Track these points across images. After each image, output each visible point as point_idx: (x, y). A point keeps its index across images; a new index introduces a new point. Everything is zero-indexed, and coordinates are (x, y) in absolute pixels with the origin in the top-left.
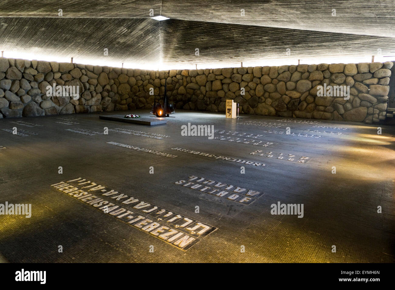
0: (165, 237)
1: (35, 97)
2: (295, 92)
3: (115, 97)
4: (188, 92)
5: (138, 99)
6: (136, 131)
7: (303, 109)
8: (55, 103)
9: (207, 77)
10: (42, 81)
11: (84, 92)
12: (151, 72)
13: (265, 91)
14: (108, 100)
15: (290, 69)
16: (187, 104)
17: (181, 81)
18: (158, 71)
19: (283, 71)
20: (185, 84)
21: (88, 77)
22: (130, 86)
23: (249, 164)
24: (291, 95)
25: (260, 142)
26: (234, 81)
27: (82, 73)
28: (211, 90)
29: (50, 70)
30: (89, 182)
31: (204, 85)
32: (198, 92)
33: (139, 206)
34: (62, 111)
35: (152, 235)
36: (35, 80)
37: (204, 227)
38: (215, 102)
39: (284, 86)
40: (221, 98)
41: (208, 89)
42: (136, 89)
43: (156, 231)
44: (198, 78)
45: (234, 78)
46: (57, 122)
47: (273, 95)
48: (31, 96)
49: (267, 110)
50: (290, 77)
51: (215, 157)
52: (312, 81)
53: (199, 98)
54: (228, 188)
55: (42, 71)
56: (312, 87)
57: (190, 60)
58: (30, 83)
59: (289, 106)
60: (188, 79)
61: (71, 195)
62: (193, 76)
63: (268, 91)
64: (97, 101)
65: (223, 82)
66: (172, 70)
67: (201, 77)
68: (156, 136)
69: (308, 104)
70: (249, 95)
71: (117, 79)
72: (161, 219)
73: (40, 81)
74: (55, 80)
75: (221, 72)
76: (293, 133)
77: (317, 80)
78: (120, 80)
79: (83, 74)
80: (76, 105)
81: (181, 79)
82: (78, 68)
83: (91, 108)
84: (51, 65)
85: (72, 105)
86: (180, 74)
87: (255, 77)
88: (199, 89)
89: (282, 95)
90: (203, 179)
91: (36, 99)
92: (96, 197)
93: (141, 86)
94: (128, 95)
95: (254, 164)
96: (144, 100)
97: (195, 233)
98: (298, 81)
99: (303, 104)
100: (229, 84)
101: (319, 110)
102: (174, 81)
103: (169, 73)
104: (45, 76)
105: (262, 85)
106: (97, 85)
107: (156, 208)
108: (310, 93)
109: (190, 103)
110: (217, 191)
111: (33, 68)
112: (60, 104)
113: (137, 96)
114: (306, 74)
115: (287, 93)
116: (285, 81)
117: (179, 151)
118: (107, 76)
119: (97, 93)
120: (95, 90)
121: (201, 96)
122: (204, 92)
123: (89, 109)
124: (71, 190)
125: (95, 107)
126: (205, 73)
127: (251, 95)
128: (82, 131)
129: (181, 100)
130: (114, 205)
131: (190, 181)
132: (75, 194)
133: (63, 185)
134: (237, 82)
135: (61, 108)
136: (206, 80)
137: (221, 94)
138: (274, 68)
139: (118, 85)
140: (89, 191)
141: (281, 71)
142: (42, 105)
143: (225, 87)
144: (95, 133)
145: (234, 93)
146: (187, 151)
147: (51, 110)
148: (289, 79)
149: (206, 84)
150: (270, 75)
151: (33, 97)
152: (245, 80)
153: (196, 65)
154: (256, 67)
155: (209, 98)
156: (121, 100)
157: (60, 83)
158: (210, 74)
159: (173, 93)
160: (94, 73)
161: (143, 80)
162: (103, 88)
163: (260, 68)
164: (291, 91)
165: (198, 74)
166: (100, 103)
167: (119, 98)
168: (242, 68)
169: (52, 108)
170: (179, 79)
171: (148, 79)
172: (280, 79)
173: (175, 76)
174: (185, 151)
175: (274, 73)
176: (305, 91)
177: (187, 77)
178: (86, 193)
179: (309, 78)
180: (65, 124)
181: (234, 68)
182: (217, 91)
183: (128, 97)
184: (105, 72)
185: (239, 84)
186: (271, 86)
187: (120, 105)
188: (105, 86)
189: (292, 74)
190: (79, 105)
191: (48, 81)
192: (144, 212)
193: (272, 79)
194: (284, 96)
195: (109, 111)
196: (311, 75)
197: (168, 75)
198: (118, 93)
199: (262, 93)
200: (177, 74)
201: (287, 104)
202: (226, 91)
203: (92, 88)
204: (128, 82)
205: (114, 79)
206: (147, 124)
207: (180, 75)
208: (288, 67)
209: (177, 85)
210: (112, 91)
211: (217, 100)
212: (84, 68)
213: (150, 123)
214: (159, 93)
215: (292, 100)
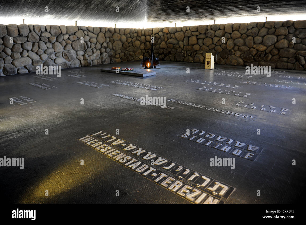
0: (192, 198)
1: (51, 55)
2: (261, 46)
3: (111, 53)
4: (169, 46)
5: (128, 54)
6: (133, 83)
7: (268, 60)
8: (65, 59)
9: (185, 33)
10: (55, 42)
11: (87, 49)
12: (138, 30)
13: (235, 45)
14: (106, 55)
15: (258, 26)
16: (168, 56)
17: (163, 37)
18: (143, 29)
19: (252, 27)
20: (166, 39)
21: (90, 37)
22: (122, 43)
23: (238, 115)
24: (258, 48)
25: (239, 93)
26: (208, 36)
27: (84, 33)
28: (188, 45)
29: (60, 32)
30: (109, 135)
31: (183, 40)
32: (177, 46)
33: (158, 162)
34: (71, 65)
35: (179, 196)
36: (50, 42)
37: (223, 187)
38: (191, 54)
39: (252, 40)
40: (196, 51)
41: (185, 44)
42: (127, 45)
43: (182, 191)
44: (177, 34)
45: (208, 34)
46: (70, 76)
47: (242, 48)
48: (48, 54)
49: (236, 61)
50: (257, 33)
51: (207, 108)
52: (277, 36)
53: (177, 51)
54: (230, 142)
55: (54, 34)
56: (277, 41)
57: (170, 19)
58: (46, 44)
59: (256, 58)
60: (169, 35)
61: (98, 149)
62: (172, 32)
63: (238, 44)
64: (97, 56)
65: (198, 37)
66: (155, 28)
67: (180, 33)
68: (150, 87)
69: (273, 56)
70: (221, 49)
71: (112, 37)
72: (182, 177)
73: (53, 42)
74: (64, 41)
75: (197, 29)
76: (265, 84)
77: (282, 35)
78: (114, 38)
79: (85, 35)
80: (81, 60)
81: (163, 35)
82: (81, 30)
83: (93, 62)
84: (61, 29)
85: (78, 60)
86: (162, 31)
87: (227, 33)
88: (178, 44)
89: (250, 48)
90: (203, 132)
91: (51, 57)
92: (119, 152)
93: (130, 42)
94: (121, 50)
95: (243, 117)
96: (133, 53)
97: (216, 193)
98: (265, 36)
99: (268, 56)
100: (203, 39)
101: (282, 61)
102: (157, 37)
103: (152, 31)
104: (57, 38)
105: (233, 39)
106: (96, 43)
107: (173, 164)
108: (275, 46)
109: (170, 55)
110: (220, 146)
111: (47, 32)
112: (69, 59)
113: (127, 51)
114: (273, 30)
115: (254, 46)
116: (253, 36)
117: (174, 102)
118: (104, 35)
119: (97, 50)
120: (95, 47)
121: (179, 50)
122: (182, 46)
123: (91, 62)
124: (97, 144)
125: (96, 61)
126: (183, 30)
127: (222, 48)
128: (90, 84)
129: (163, 53)
130: (137, 160)
131: (194, 135)
132: (101, 148)
133: (89, 138)
134: (210, 37)
135: (70, 63)
136: (183, 36)
137: (197, 47)
138: (244, 24)
139: (112, 42)
140: (112, 145)
141: (249, 28)
142: (56, 61)
143: (200, 41)
144: (101, 85)
145: (208, 46)
146: (181, 102)
147: (63, 65)
148: (257, 34)
149: (184, 39)
150: (240, 31)
151: (49, 55)
152: (217, 35)
153: (175, 23)
154: (228, 24)
155: (186, 51)
156: (116, 54)
157: (68, 43)
158: (187, 31)
159: (156, 47)
160: (94, 34)
161: (132, 37)
162: (101, 45)
163: (231, 25)
164: (258, 45)
165: (177, 31)
166: (99, 58)
167: (113, 53)
168: (215, 26)
169: (63, 63)
170: (160, 35)
171: (136, 36)
172: (249, 35)
173: (158, 33)
174: (179, 103)
175: (244, 29)
176: (270, 44)
177: (167, 34)
178: (110, 148)
179: (275, 33)
180: (76, 77)
181: (208, 25)
182: (193, 45)
183: (121, 51)
184: (102, 32)
185: (212, 38)
186: (240, 40)
187: (114, 59)
188: (102, 44)
189: (259, 30)
190: (84, 60)
191: (60, 42)
192: (164, 169)
193: (242, 34)
194: (252, 49)
195: (106, 63)
196: (277, 31)
197: (151, 33)
198: (112, 49)
199: (232, 47)
200: (159, 32)
201: (254, 56)
202: (200, 45)
203: (93, 46)
204: (120, 40)
205: (109, 38)
206: (140, 76)
207: (161, 33)
208: (256, 23)
209: (160, 40)
210: (108, 48)
211: (193, 52)
212: (86, 29)
213: (143, 75)
214: (145, 48)
215: (259, 53)
